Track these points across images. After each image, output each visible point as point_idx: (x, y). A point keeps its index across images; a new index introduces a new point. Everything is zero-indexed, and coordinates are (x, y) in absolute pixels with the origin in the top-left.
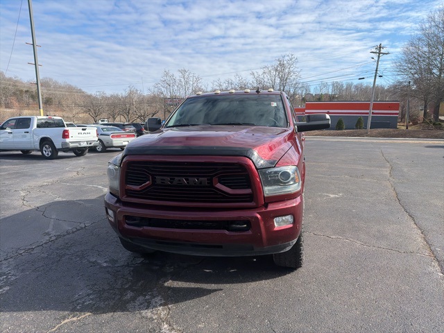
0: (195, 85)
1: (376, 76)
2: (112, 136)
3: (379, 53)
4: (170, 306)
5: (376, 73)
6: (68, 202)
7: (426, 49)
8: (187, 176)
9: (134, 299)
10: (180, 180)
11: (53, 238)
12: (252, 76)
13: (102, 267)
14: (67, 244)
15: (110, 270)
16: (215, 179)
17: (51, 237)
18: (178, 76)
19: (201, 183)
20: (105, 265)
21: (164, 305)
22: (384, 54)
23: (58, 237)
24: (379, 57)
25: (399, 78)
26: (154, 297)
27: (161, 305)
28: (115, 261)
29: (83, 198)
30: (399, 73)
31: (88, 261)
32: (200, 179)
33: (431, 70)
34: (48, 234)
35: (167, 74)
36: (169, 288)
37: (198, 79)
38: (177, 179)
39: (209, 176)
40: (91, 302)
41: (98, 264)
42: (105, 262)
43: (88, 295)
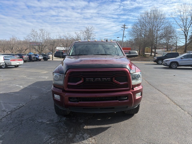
0: (48, 36)
1: (123, 37)
2: (11, 60)
3: (124, 28)
4: (94, 137)
5: (123, 36)
6: (4, 94)
7: (139, 27)
8: (101, 77)
9: (74, 137)
10: (98, 79)
11: (9, 113)
12: (75, 34)
13: (47, 124)
14: (19, 115)
15: (52, 125)
16: (114, 79)
17: (7, 112)
18: (39, 32)
19: (107, 80)
20: (48, 123)
21: (91, 137)
22: (126, 28)
23: (12, 112)
24: (124, 29)
25: (130, 38)
26: (84, 134)
27: (89, 137)
28: (53, 120)
29: (12, 91)
30: (131, 36)
31: (38, 122)
32: (108, 78)
33: (141, 35)
34: (4, 111)
35: (33, 31)
36: (87, 129)
37: (49, 34)
38: (96, 79)
39: (111, 77)
40: (54, 141)
41: (45, 123)
42: (47, 121)
43: (50, 138)
